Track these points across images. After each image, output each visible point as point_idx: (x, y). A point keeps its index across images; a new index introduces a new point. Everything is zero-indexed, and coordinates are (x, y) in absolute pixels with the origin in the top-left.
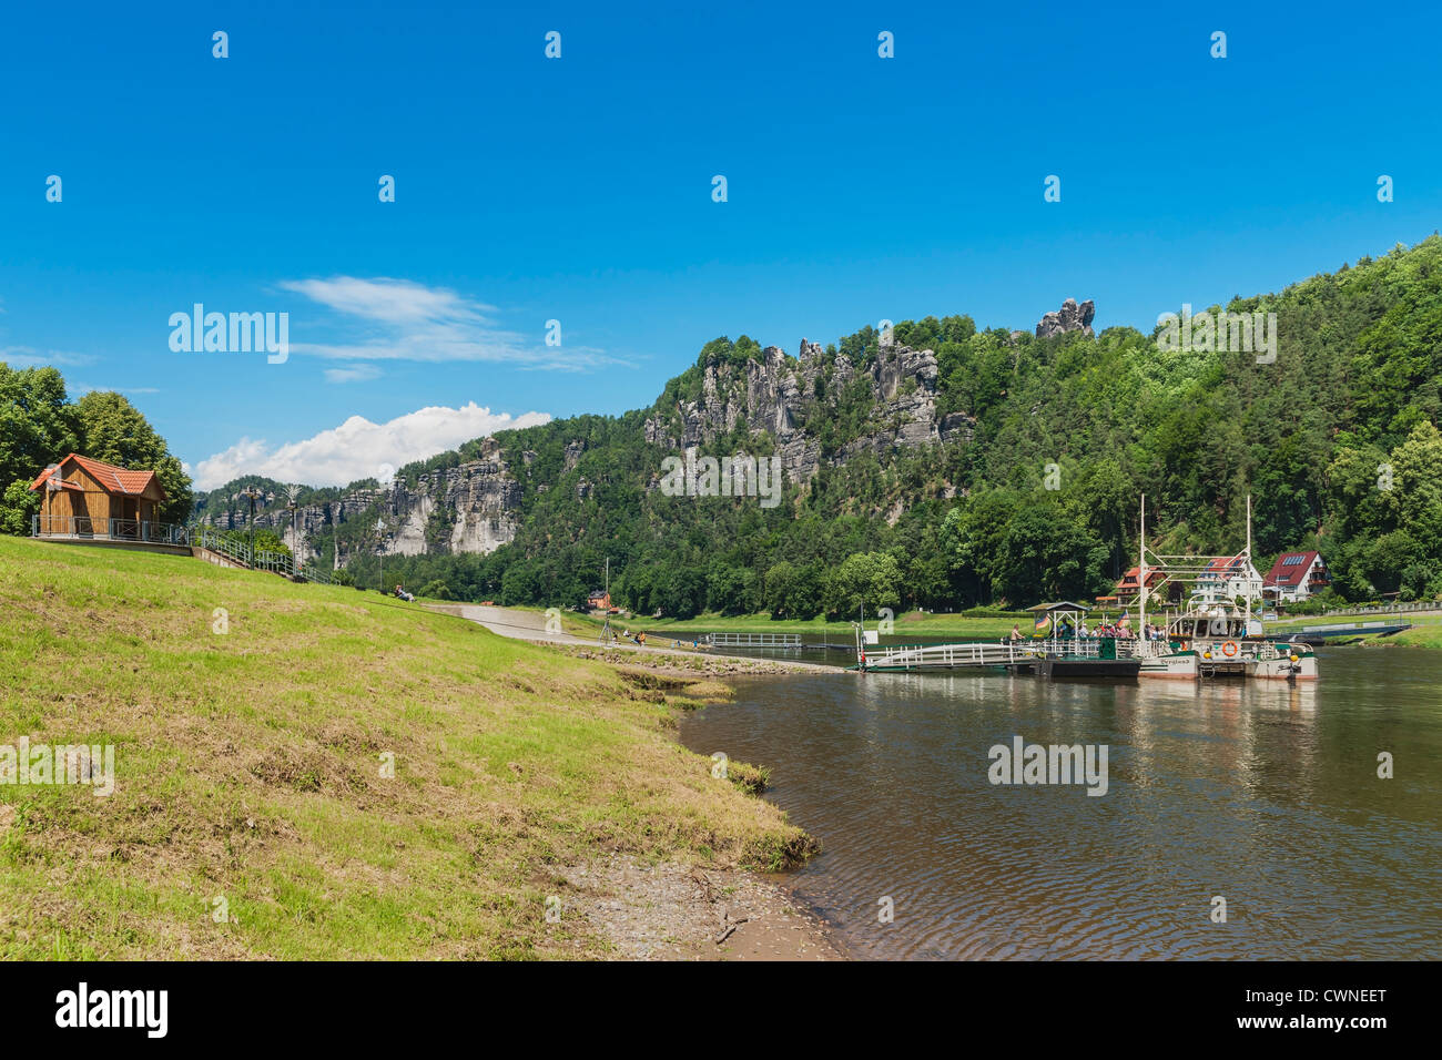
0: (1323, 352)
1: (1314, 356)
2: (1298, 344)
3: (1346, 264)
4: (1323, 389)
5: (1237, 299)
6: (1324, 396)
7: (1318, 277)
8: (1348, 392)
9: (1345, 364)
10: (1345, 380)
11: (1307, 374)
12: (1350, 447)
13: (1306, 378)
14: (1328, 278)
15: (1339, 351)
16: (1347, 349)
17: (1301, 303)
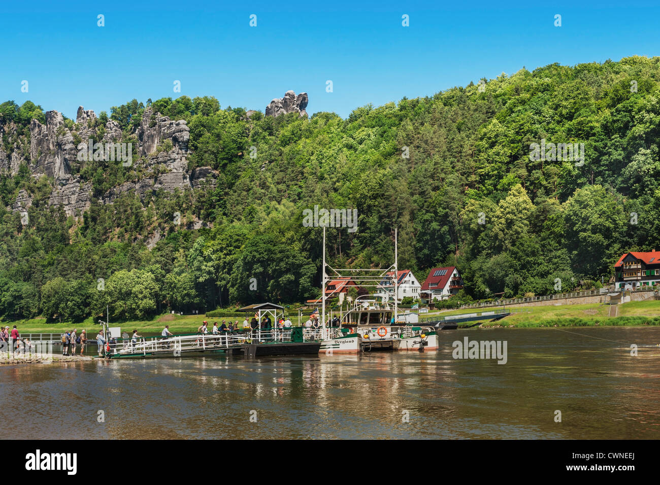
0: (458, 137)
1: (453, 139)
2: (443, 131)
3: (472, 82)
4: (458, 161)
5: (405, 99)
6: (459, 165)
7: (456, 89)
8: (473, 164)
9: (472, 146)
10: (472, 155)
11: (449, 151)
12: (475, 199)
13: (447, 153)
14: (461, 90)
15: (467, 136)
16: (473, 136)
17: (445, 105)
